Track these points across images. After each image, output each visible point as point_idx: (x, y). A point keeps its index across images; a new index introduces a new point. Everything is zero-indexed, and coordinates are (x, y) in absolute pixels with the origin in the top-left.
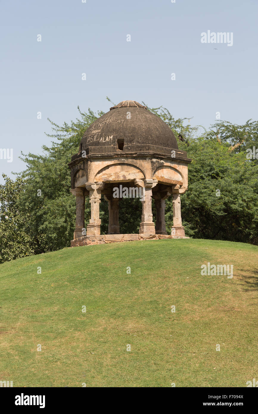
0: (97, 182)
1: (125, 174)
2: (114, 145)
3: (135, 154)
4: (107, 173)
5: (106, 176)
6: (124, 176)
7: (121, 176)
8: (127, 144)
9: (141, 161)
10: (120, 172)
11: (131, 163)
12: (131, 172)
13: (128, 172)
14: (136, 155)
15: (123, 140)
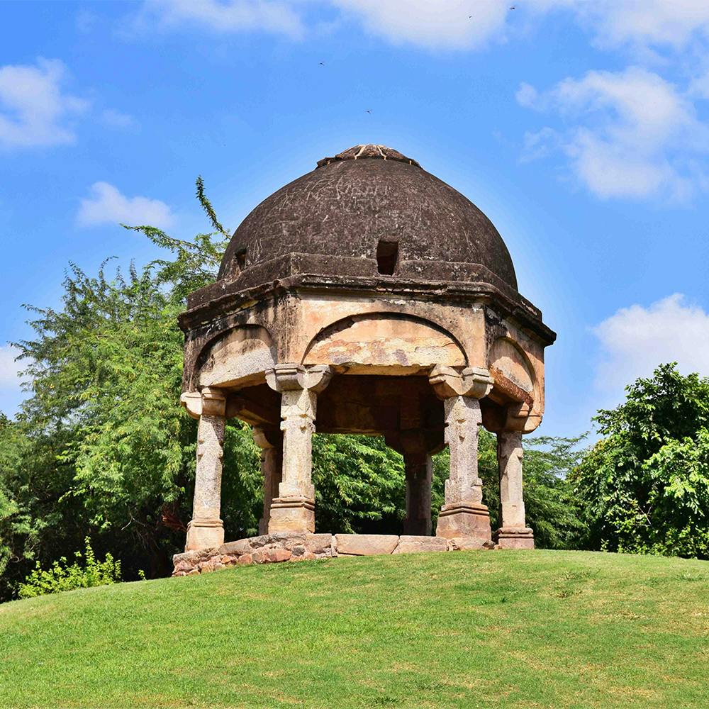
0: (313, 365)
1: (404, 348)
2: (368, 256)
3: (439, 287)
4: (345, 340)
5: (342, 349)
6: (400, 353)
7: (389, 351)
8: (411, 258)
9: (457, 310)
10: (387, 340)
11: (427, 316)
12: (421, 344)
13: (412, 341)
14: (443, 291)
15: (397, 243)
